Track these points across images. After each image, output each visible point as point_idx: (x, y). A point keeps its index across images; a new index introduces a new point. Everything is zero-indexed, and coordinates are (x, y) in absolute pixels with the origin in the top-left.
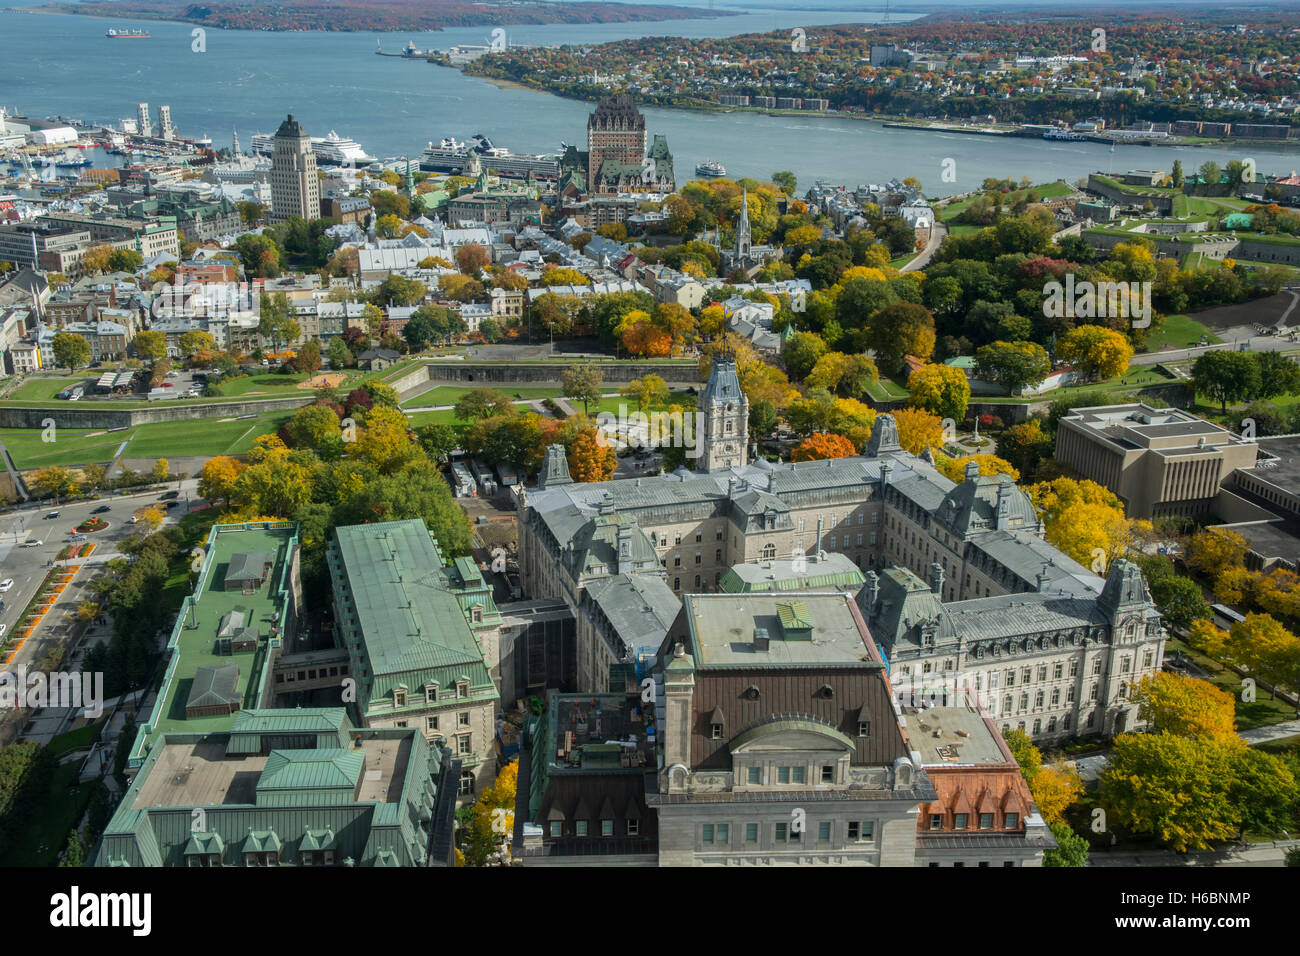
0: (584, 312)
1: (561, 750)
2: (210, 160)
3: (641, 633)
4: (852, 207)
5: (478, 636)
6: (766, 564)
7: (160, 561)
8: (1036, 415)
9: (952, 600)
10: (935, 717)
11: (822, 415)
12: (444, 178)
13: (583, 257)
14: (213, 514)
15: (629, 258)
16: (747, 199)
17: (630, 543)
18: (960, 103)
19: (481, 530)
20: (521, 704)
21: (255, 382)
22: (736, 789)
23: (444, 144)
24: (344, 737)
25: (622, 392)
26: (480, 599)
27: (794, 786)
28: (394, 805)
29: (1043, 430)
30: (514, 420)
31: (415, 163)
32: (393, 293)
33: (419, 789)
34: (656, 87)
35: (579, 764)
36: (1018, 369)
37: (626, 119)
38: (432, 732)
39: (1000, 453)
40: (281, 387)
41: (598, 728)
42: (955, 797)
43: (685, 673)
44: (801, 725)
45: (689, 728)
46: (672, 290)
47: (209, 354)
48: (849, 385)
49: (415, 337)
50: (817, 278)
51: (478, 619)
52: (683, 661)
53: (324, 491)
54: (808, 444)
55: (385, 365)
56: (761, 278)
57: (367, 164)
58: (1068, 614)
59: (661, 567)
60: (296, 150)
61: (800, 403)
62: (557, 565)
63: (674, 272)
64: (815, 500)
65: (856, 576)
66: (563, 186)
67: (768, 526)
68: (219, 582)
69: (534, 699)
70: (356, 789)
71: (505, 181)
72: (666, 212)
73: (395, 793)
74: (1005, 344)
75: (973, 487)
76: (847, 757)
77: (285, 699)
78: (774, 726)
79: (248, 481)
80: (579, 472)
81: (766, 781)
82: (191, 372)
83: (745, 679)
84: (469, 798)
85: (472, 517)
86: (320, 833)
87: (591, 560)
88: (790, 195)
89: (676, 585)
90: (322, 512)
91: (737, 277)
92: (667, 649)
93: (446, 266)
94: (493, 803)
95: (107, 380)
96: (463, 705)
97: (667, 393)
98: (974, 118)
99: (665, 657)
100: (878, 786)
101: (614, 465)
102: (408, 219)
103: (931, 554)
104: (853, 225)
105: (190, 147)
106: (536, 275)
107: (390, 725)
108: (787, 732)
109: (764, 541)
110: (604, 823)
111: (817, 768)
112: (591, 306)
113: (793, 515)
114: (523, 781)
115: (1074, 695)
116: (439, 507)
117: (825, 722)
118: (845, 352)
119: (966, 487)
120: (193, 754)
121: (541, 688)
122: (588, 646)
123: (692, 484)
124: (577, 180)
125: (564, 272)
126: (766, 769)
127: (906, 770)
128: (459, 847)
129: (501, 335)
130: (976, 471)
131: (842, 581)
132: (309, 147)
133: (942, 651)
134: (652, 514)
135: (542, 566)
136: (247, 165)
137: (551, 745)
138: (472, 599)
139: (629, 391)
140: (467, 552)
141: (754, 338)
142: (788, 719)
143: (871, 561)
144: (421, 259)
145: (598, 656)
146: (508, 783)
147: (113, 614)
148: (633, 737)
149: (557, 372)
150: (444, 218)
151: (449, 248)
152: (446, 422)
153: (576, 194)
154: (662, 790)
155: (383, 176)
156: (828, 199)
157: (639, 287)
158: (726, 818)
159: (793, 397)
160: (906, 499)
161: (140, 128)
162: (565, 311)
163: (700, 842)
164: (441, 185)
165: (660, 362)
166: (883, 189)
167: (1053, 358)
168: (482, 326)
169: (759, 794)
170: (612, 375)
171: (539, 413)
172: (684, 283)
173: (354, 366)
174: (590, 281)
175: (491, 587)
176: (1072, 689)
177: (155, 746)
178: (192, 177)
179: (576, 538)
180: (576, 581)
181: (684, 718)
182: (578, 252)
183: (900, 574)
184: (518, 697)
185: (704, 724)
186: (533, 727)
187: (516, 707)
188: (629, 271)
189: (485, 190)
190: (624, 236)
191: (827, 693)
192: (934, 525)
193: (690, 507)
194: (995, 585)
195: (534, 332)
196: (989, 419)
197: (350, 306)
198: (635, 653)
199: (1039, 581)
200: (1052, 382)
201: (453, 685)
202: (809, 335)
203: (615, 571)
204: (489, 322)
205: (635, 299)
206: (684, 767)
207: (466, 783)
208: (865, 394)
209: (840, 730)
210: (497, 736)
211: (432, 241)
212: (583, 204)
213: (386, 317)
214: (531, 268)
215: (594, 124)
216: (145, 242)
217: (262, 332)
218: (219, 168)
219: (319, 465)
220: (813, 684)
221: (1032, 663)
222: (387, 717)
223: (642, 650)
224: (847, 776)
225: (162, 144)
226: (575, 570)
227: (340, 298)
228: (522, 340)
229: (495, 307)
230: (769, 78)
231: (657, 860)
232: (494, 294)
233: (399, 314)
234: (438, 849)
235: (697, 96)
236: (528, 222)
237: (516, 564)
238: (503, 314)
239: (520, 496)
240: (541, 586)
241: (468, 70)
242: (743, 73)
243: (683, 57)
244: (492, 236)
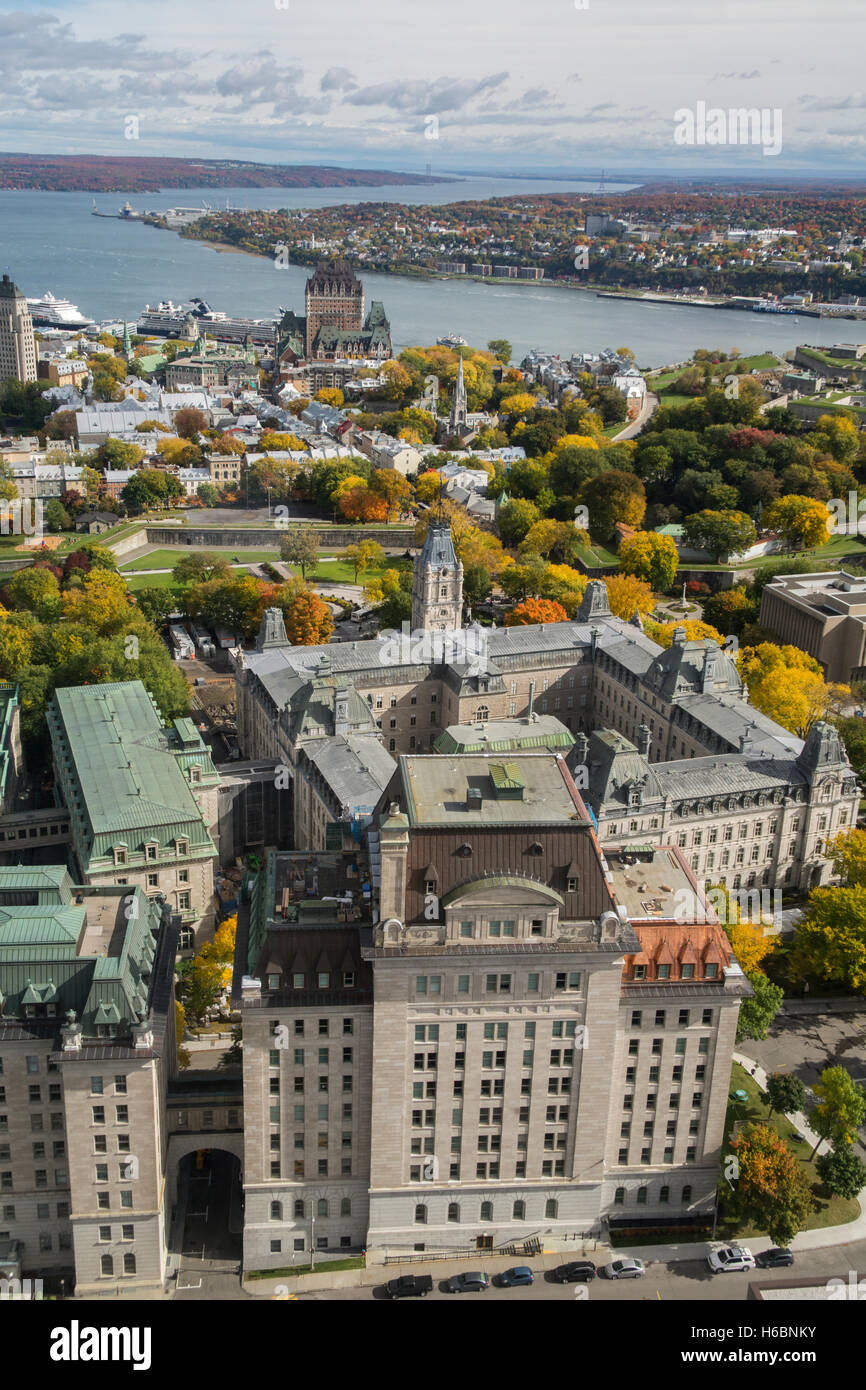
0: (301, 477)
1: (279, 906)
3: (358, 792)
4: (566, 376)
5: (197, 795)
6: (479, 726)
8: (742, 582)
9: (658, 760)
10: (640, 873)
11: (534, 580)
12: (162, 341)
13: (301, 423)
15: (346, 424)
16: (463, 366)
17: (346, 705)
18: (673, 274)
19: (200, 692)
20: (239, 862)
22: (449, 942)
23: (161, 307)
24: (65, 894)
25: (338, 556)
26: (199, 758)
27: (504, 939)
28: (115, 959)
29: (748, 596)
30: (232, 583)
31: (132, 326)
32: (111, 456)
33: (140, 944)
34: (374, 253)
35: (297, 919)
36: (725, 537)
37: (343, 285)
38: (152, 888)
39: (707, 619)
41: (315, 884)
42: (659, 949)
43: (400, 831)
44: (512, 881)
45: (404, 884)
46: (390, 456)
48: (562, 552)
49: (134, 499)
50: (531, 445)
51: (197, 779)
52: (398, 819)
53: (44, 653)
54: (521, 609)
55: (104, 528)
56: (477, 445)
57: (84, 326)
58: (769, 774)
59: (377, 729)
60: (12, 311)
61: (513, 569)
62: (275, 727)
63: (390, 438)
64: (528, 664)
65: (566, 738)
66: (281, 352)
67: (481, 689)
69: (252, 857)
70: (77, 944)
71: (223, 346)
72: (383, 380)
73: (115, 948)
74: (713, 513)
75: (679, 651)
76: (556, 911)
77: (7, 857)
78: (486, 883)
80: (297, 635)
81: (477, 935)
83: (458, 838)
84: (187, 952)
85: (190, 679)
86: (43, 987)
87: (308, 721)
88: (505, 363)
89: (391, 746)
90: (41, 674)
91: (453, 444)
92: (383, 808)
93: (165, 430)
94: (212, 956)
96: (182, 863)
97: (382, 559)
98: (686, 289)
99: (381, 816)
100: (585, 939)
101: (330, 629)
102: (126, 381)
103: (639, 716)
104: (566, 395)
106: (253, 440)
107: (110, 882)
108: (498, 887)
109: (477, 703)
110: (321, 976)
111: (526, 923)
112: (308, 472)
113: (505, 678)
114: (242, 935)
115: (773, 851)
116: (158, 669)
117: (535, 878)
118: (558, 519)
119: (673, 652)
121: (259, 846)
122: (306, 805)
124: (294, 346)
125: (281, 438)
126: (478, 923)
127: (613, 923)
128: (179, 1000)
129: (219, 499)
130: (684, 636)
131: (552, 742)
132: (25, 308)
133: (649, 810)
134: (369, 677)
135: (260, 728)
137: (269, 901)
138: (191, 759)
139: (346, 555)
140: (186, 713)
141: (469, 505)
142: (500, 876)
143: (581, 723)
144: (139, 423)
145: (315, 815)
146: (227, 937)
148: (349, 893)
149: (275, 536)
150: (162, 382)
151: (167, 413)
152: (164, 585)
153: (293, 359)
154: (378, 944)
155: (100, 339)
156: (543, 368)
157: (356, 453)
158: (439, 970)
159: (506, 562)
160: (615, 663)
162: (283, 476)
163: (414, 993)
164: (159, 349)
165: (377, 527)
166: (596, 358)
167: (759, 526)
168: (200, 490)
169: (471, 947)
170: (329, 540)
171: (257, 577)
172: (401, 449)
173: (72, 529)
174: (307, 446)
175: (210, 748)
176: (771, 845)
179: (293, 700)
180: (294, 742)
181: (399, 874)
182: (295, 418)
183: (611, 736)
184: (236, 855)
185: (419, 881)
186: (251, 884)
187: (235, 864)
188: (346, 437)
189: (203, 353)
190: (341, 401)
191: (538, 850)
192: (642, 688)
193: (406, 670)
194: (700, 746)
195: (252, 496)
196: (696, 586)
197: (67, 469)
198: (351, 812)
199: (742, 743)
200: (758, 550)
202: (523, 501)
203: (332, 732)
204: (208, 487)
205: (352, 465)
206: (399, 921)
207: (185, 938)
208: (577, 561)
209: (549, 886)
210: (216, 893)
211: (150, 405)
212: (300, 369)
213: (104, 481)
214: (249, 433)
215: (312, 290)
219: (38, 627)
220: (523, 841)
221: (733, 821)
222: (107, 874)
223: (359, 809)
224: (555, 929)
226: (293, 731)
227: (58, 461)
228: (240, 504)
229: (213, 470)
230: (486, 246)
231: (371, 1011)
232: (213, 458)
233: (117, 477)
234: (159, 1001)
235: (413, 263)
236: (246, 387)
237: (234, 725)
238: (221, 478)
239: (238, 658)
240: (259, 747)
241: (185, 232)
242: (460, 241)
243: (401, 223)
244: (210, 400)
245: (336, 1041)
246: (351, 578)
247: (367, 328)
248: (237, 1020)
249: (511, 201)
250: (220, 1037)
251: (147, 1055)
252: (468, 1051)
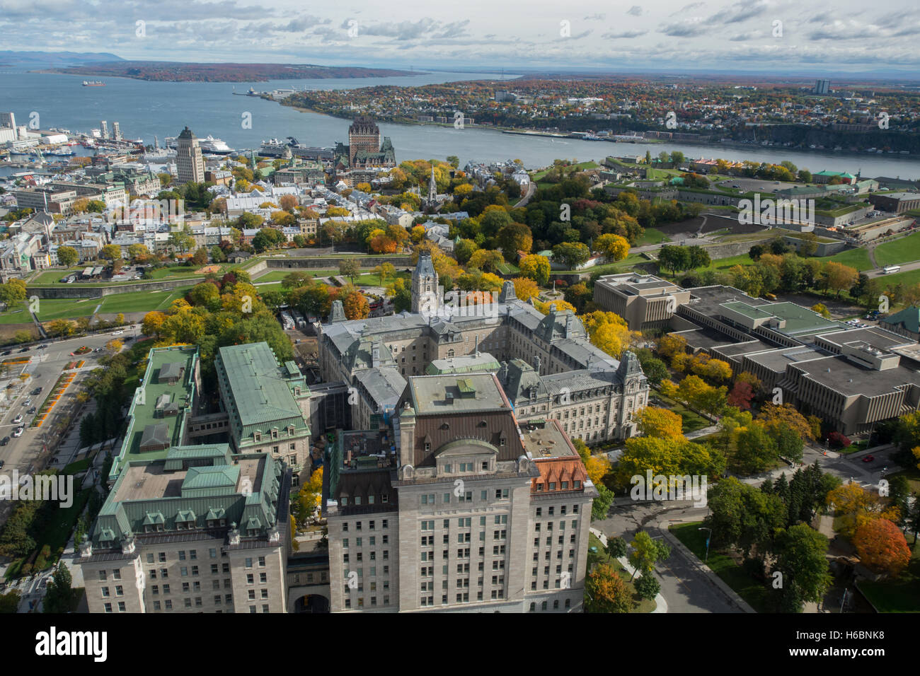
0: (350, 230)
1: (346, 460)
2: (142, 151)
3: (386, 398)
4: (488, 174)
5: (298, 403)
6: (450, 360)
7: (121, 369)
8: (584, 279)
9: (544, 374)
10: (538, 434)
11: (476, 282)
12: (272, 160)
13: (349, 202)
14: (151, 343)
15: (372, 202)
16: (434, 170)
17: (378, 351)
18: (541, 121)
19: (298, 347)
20: (322, 438)
21: (171, 271)
22: (438, 476)
23: (271, 142)
24: (228, 459)
25: (371, 272)
26: (300, 383)
27: (468, 473)
28: (257, 494)
29: (587, 287)
30: (313, 288)
31: (256, 152)
32: (246, 221)
33: (270, 483)
34: (384, 112)
35: (356, 467)
36: (574, 256)
37: (369, 129)
38: (275, 454)
39: (567, 299)
40: (186, 273)
41: (365, 448)
42: (549, 474)
43: (411, 417)
44: (471, 442)
45: (413, 445)
46: (397, 218)
47: (144, 256)
48: (490, 266)
49: (259, 245)
50: (473, 212)
51: (298, 394)
52: (409, 411)
53: (212, 328)
55: (243, 260)
56: (442, 211)
57: (229, 153)
58: (602, 379)
59: (395, 363)
60: (190, 145)
61: (464, 276)
62: (340, 364)
63: (396, 209)
64: (474, 326)
65: (495, 364)
66: (336, 164)
67: (450, 340)
68: (156, 379)
69: (329, 435)
70: (236, 486)
71: (305, 162)
72: (392, 178)
73: (257, 487)
74: (569, 244)
75: (554, 317)
76: (495, 457)
77: (195, 440)
78: (457, 443)
79: (169, 324)
80: (350, 314)
81: (453, 471)
82: (135, 266)
83: (441, 420)
84: (296, 488)
85: (293, 340)
86: (217, 510)
87: (358, 361)
88: (456, 168)
89: (403, 373)
90: (211, 340)
91: (431, 211)
92: (401, 405)
93: (275, 207)
94: (310, 490)
95: (88, 271)
96: (291, 440)
97: (394, 273)
98: (548, 129)
99: (400, 410)
100: (510, 471)
101: (368, 311)
102: (253, 182)
103: (534, 352)
104: (489, 184)
105: (131, 144)
106: (323, 211)
107: (253, 452)
108: (464, 445)
109: (448, 347)
110: (356, 498)
111: (479, 463)
112: (353, 227)
113: (462, 334)
114: (326, 478)
115: (606, 420)
116: (275, 335)
117: (483, 440)
118: (487, 249)
119: (550, 317)
120: (146, 472)
121: (333, 429)
123: (410, 319)
124: (343, 161)
125: (338, 209)
126: (454, 465)
127: (525, 461)
128: (292, 514)
129: (305, 243)
130: (555, 309)
131: (489, 367)
132: (197, 144)
133: (541, 401)
134: (390, 335)
135: (332, 365)
136: (163, 154)
137: (341, 458)
138: (295, 383)
139: (375, 271)
140: (291, 359)
142: (464, 439)
143: (503, 356)
144: (261, 203)
145: (363, 411)
146: (318, 478)
147: (96, 398)
148: (384, 452)
149: (336, 262)
150: (273, 181)
151: (276, 197)
152: (277, 290)
153: (343, 168)
154: (400, 478)
155: (239, 159)
156: (476, 170)
157: (379, 217)
158: (433, 491)
159: (461, 272)
160: (520, 324)
161: (102, 134)
162: (339, 230)
163: (420, 505)
164: (270, 164)
165: (391, 256)
166: (503, 165)
167: (591, 250)
168: (295, 238)
169: (450, 477)
170: (365, 263)
171: (327, 284)
172: (402, 214)
173: (226, 261)
174: (352, 214)
175: (305, 377)
176: (605, 417)
177: (124, 469)
178: (132, 160)
179: (349, 349)
180: (350, 372)
181: (411, 441)
182: (345, 199)
183: (519, 362)
184: (320, 434)
185: (421, 444)
186: (330, 449)
187: (319, 439)
188: (373, 208)
189: (294, 166)
190: (369, 190)
191: (484, 425)
192: (535, 337)
193: (409, 331)
194: (566, 366)
195: (323, 241)
196: (561, 282)
197: (222, 229)
198: (383, 408)
199: (588, 364)
200: (591, 263)
202: (468, 240)
203: (371, 366)
204: (299, 237)
205: (376, 223)
206: (411, 466)
207: (294, 480)
208: (498, 271)
209: (491, 443)
210: (310, 455)
211: (266, 194)
212: (347, 173)
213: (243, 235)
214: (321, 208)
215: (352, 131)
216: (107, 196)
217: (174, 244)
218: (147, 155)
219: (208, 315)
220: (476, 420)
221: (585, 405)
222: (250, 447)
223: (387, 406)
224: (494, 466)
225: (115, 143)
226: (350, 366)
227: (217, 225)
228: (317, 245)
229: (302, 228)
230: (443, 107)
231: (398, 515)
232: (301, 221)
233: (250, 233)
234: (281, 516)
235: (406, 116)
236: (318, 183)
237: (317, 364)
238: (306, 232)
239: (319, 328)
240: (331, 375)
241: (283, 102)
242: (430, 105)
243: (398, 96)
244: (299, 191)
245: (379, 532)
246: (378, 283)
247: (382, 151)
248: (325, 523)
249: (455, 84)
250: (315, 533)
251: (276, 545)
252: (450, 534)
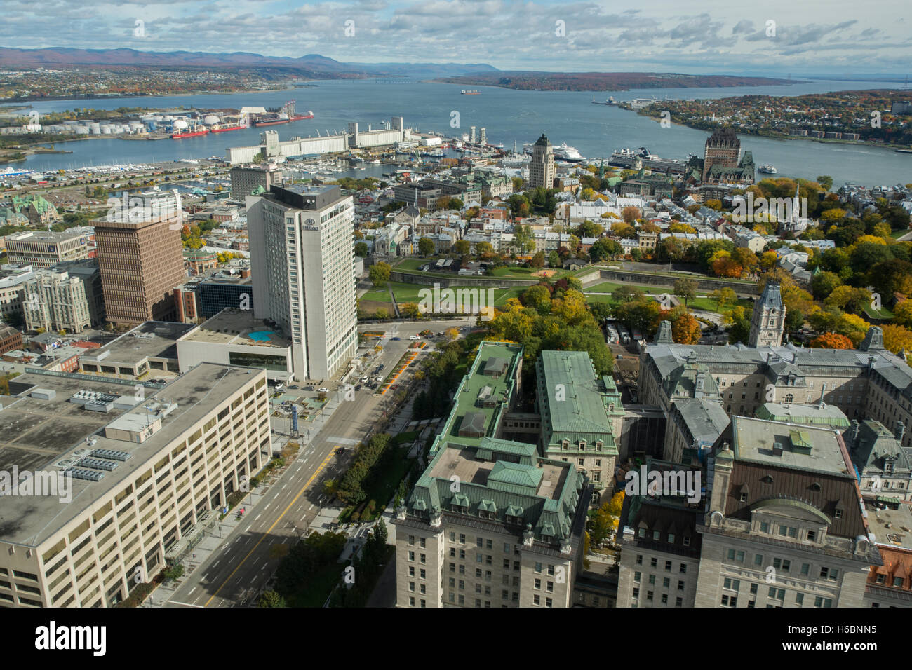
0: (691, 248)
2: (501, 156)
3: (704, 433)
4: (868, 199)
5: (611, 419)
6: (786, 405)
7: (455, 355)
9: (908, 445)
10: (888, 516)
11: (833, 322)
12: (621, 170)
13: (694, 218)
14: (483, 336)
15: (721, 221)
17: (703, 381)
19: (619, 362)
20: (630, 461)
21: (511, 270)
23: (623, 151)
24: (534, 461)
25: (708, 295)
26: (615, 399)
27: (788, 538)
28: (556, 501)
30: (644, 305)
31: (606, 162)
32: (586, 230)
33: (570, 494)
34: (750, 124)
37: (729, 142)
38: (580, 467)
40: (523, 274)
42: (896, 567)
43: (728, 460)
44: (797, 504)
45: (727, 492)
46: (746, 240)
47: (489, 254)
48: (854, 306)
49: (595, 254)
50: (839, 240)
51: (612, 410)
52: (728, 453)
53: (538, 331)
54: (822, 338)
55: (577, 268)
56: (803, 237)
57: (580, 161)
59: (720, 398)
60: (544, 152)
61: (819, 314)
63: (748, 230)
64: (822, 372)
65: (844, 421)
66: (687, 178)
67: (790, 384)
68: (481, 370)
69: (638, 459)
70: (537, 489)
71: (654, 173)
73: (557, 495)
76: (826, 528)
77: (506, 436)
78: (780, 501)
79: (501, 321)
80: (678, 337)
81: (771, 532)
82: (480, 262)
83: (764, 471)
84: (596, 506)
85: (614, 355)
86: (517, 508)
87: (679, 388)
88: (827, 190)
89: (728, 410)
90: (536, 342)
91: (788, 235)
92: (719, 445)
93: (617, 218)
94: (609, 511)
95: (440, 262)
96: (598, 455)
97: (736, 299)
99: (717, 450)
100: (844, 549)
101: (699, 336)
102: (598, 190)
103: (898, 415)
104: (868, 210)
105: (493, 149)
106: (666, 226)
107: (558, 458)
108: (788, 506)
109: (786, 391)
110: (670, 535)
111: (804, 531)
112: (696, 246)
113: (806, 379)
116: (597, 347)
117: (813, 505)
118: (853, 286)
120: (460, 455)
121: (642, 454)
122: (672, 435)
123: (744, 352)
124: (696, 175)
125: (682, 225)
126: (772, 525)
127: (864, 543)
128: (588, 531)
129: (642, 257)
131: (834, 423)
132: (551, 150)
133: (898, 476)
134: (719, 367)
135: (650, 387)
136: (519, 159)
138: (610, 399)
139: (713, 295)
140: (610, 373)
141: (794, 272)
142: (789, 498)
143: (855, 414)
144: (603, 213)
145: (677, 442)
146: (618, 503)
147: (431, 378)
149: (672, 281)
150: (618, 192)
151: (619, 208)
152: (606, 302)
153: (694, 183)
154: (706, 524)
155: (588, 168)
156: (853, 194)
157: (726, 237)
158: (743, 548)
159: (815, 309)
160: (884, 379)
161: (470, 139)
162: (680, 247)
163: (726, 558)
164: (619, 174)
165: (734, 281)
166: (890, 189)
168: (632, 251)
169: (766, 538)
170: (704, 285)
171: (658, 302)
172: (753, 237)
173: (561, 267)
174: (697, 231)
175: (621, 394)
177: (443, 447)
178: (492, 164)
179: (672, 374)
180: (669, 398)
181: (724, 486)
182: (691, 215)
183: (875, 425)
184: (628, 456)
185: (736, 491)
187: (627, 461)
188: (720, 228)
189: (642, 177)
190: (720, 207)
191: (817, 488)
192: (902, 398)
193: (742, 365)
195: (661, 257)
197: (562, 235)
198: (699, 444)
201: (594, 444)
202: (830, 273)
203: (693, 396)
204: (637, 250)
205: (722, 244)
206: (721, 514)
207: (595, 497)
208: (864, 313)
209: (822, 511)
210: (615, 476)
211: (610, 204)
212: (698, 188)
213: (581, 243)
214: (664, 222)
215: (710, 144)
216: (466, 195)
217: (516, 245)
218: (505, 160)
219: (537, 317)
220: (807, 481)
222: (557, 454)
223: (703, 443)
224: (823, 539)
225: (480, 147)
226: (670, 391)
227: (558, 231)
228: (654, 261)
229: (641, 241)
230: (822, 120)
231: (698, 563)
232: (641, 234)
233: (588, 241)
234: (577, 528)
235: (774, 129)
236: (665, 197)
237: (636, 383)
238: (645, 246)
239: (643, 347)
240: (649, 398)
241: (640, 112)
242: (805, 117)
243: (768, 107)
244: (644, 203)
245: (675, 575)
246: (715, 309)
247: (740, 166)
248: (619, 550)
249: (841, 94)
250: (608, 557)
251: (567, 558)
252: (756, 601)
